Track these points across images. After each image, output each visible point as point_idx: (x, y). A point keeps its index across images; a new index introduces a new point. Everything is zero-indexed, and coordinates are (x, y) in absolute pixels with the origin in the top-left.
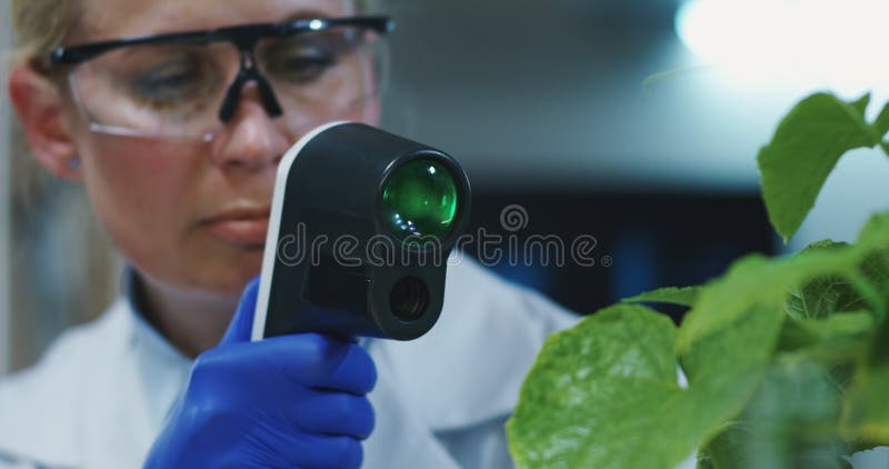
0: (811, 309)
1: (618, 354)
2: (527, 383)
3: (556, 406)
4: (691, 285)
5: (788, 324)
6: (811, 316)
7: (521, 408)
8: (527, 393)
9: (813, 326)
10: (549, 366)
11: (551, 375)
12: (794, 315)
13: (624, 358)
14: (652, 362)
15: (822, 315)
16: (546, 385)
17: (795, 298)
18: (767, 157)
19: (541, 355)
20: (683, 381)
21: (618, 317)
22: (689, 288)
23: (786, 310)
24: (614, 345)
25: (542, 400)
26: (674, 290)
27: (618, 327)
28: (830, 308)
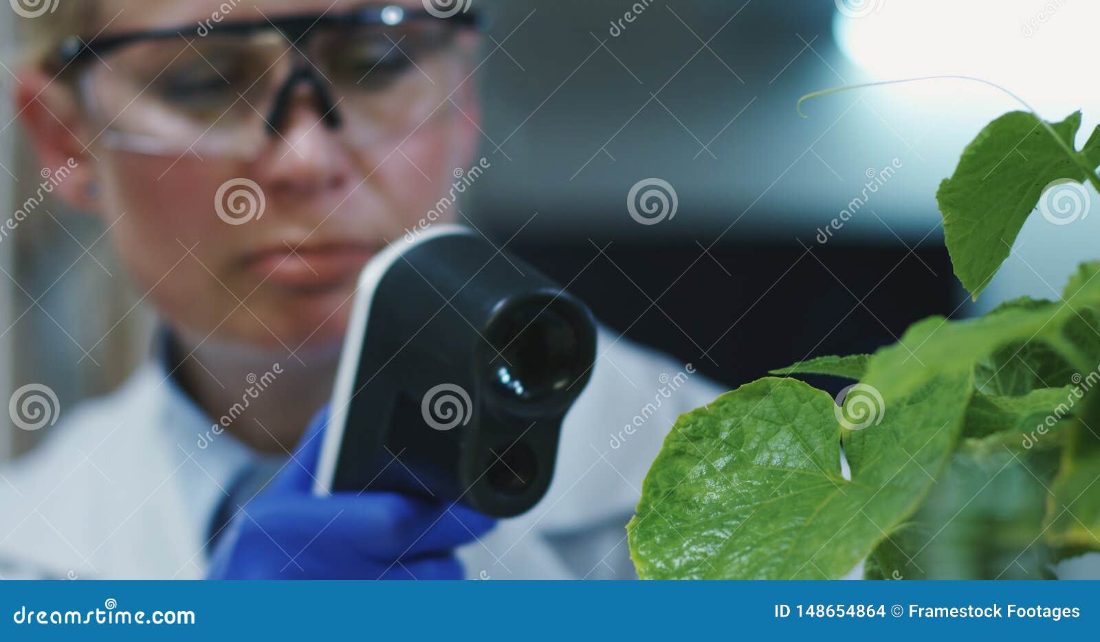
0: (1005, 383)
1: (765, 439)
2: (652, 474)
3: (688, 503)
4: (857, 353)
5: (976, 400)
6: (1006, 393)
7: (644, 506)
8: (652, 487)
9: (1007, 403)
10: (679, 453)
11: (681, 463)
12: (984, 390)
13: (772, 444)
14: (808, 448)
15: (1019, 391)
16: (676, 477)
17: (984, 369)
18: (949, 193)
19: (669, 440)
20: (846, 473)
21: (764, 393)
22: (854, 357)
23: (972, 384)
24: (761, 428)
25: (671, 495)
26: (835, 359)
27: (765, 405)
28: (1029, 383)
